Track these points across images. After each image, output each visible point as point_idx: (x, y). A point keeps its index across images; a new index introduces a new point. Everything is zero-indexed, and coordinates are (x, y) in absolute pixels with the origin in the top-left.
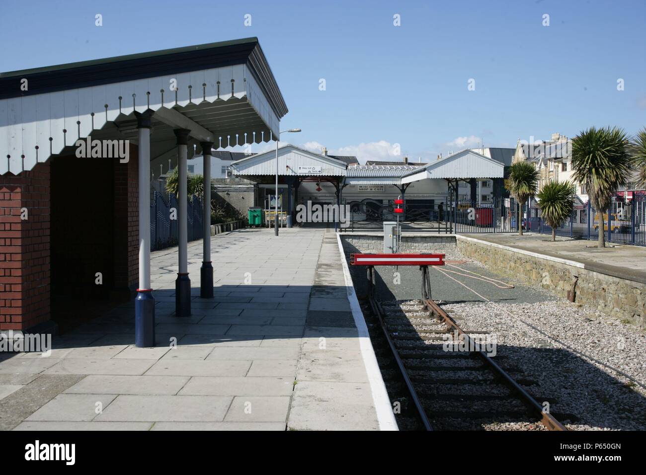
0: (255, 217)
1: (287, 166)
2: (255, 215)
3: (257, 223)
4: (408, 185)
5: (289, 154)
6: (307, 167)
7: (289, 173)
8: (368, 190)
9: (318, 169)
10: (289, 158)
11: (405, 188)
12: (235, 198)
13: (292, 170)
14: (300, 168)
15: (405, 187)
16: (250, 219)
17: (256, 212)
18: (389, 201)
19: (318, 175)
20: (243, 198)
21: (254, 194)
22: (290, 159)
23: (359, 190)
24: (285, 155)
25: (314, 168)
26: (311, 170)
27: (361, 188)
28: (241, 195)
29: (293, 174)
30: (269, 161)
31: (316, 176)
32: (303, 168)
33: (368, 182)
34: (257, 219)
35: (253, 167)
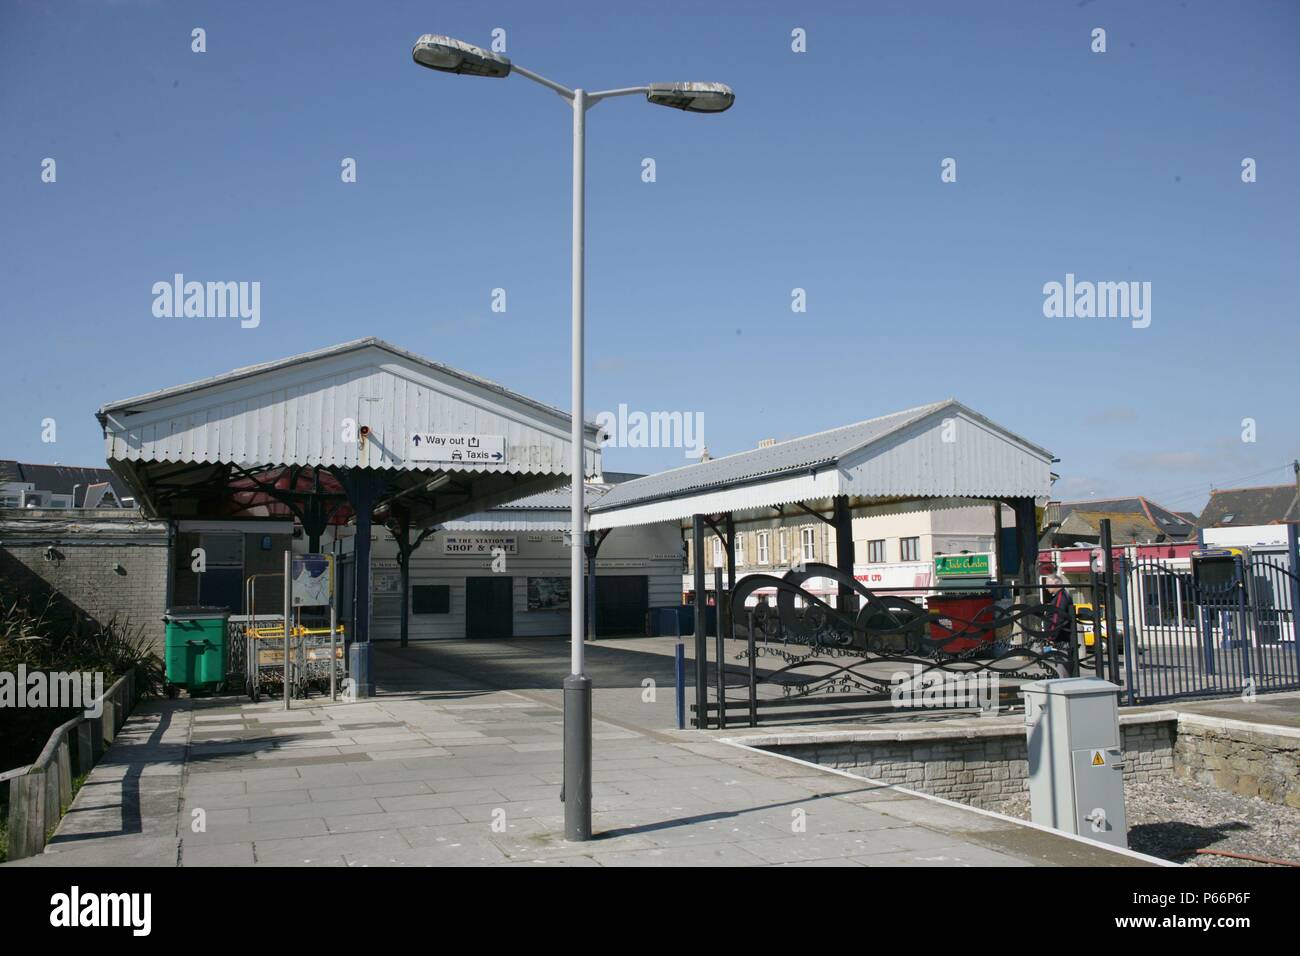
0: (193, 651)
1: (364, 431)
2: (199, 642)
3: (203, 676)
4: (605, 533)
5: (368, 380)
6: (448, 436)
7: (373, 459)
8: (471, 551)
9: (491, 444)
10: (369, 395)
11: (596, 544)
12: (85, 571)
13: (382, 447)
14: (417, 438)
15: (597, 540)
16: (173, 661)
17: (201, 629)
18: (530, 580)
19: (492, 469)
20: (121, 571)
21: (170, 554)
22: (376, 400)
23: (445, 551)
24: (355, 384)
25: (474, 442)
26: (463, 449)
27: (452, 544)
28: (112, 559)
29: (387, 465)
30: (281, 405)
31: (486, 473)
32: (430, 440)
33: (496, 523)
34: (203, 659)
35: (205, 428)
